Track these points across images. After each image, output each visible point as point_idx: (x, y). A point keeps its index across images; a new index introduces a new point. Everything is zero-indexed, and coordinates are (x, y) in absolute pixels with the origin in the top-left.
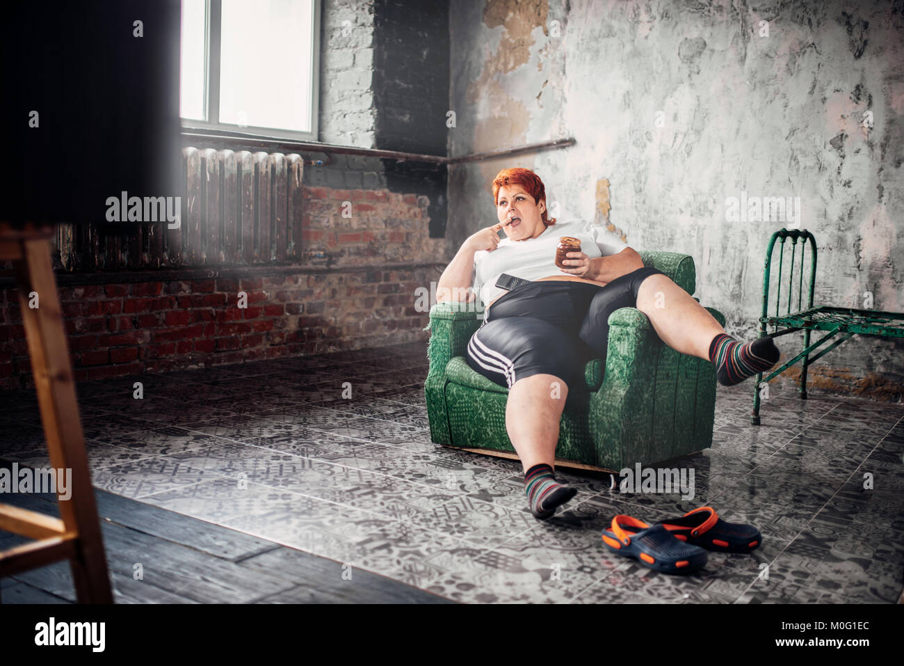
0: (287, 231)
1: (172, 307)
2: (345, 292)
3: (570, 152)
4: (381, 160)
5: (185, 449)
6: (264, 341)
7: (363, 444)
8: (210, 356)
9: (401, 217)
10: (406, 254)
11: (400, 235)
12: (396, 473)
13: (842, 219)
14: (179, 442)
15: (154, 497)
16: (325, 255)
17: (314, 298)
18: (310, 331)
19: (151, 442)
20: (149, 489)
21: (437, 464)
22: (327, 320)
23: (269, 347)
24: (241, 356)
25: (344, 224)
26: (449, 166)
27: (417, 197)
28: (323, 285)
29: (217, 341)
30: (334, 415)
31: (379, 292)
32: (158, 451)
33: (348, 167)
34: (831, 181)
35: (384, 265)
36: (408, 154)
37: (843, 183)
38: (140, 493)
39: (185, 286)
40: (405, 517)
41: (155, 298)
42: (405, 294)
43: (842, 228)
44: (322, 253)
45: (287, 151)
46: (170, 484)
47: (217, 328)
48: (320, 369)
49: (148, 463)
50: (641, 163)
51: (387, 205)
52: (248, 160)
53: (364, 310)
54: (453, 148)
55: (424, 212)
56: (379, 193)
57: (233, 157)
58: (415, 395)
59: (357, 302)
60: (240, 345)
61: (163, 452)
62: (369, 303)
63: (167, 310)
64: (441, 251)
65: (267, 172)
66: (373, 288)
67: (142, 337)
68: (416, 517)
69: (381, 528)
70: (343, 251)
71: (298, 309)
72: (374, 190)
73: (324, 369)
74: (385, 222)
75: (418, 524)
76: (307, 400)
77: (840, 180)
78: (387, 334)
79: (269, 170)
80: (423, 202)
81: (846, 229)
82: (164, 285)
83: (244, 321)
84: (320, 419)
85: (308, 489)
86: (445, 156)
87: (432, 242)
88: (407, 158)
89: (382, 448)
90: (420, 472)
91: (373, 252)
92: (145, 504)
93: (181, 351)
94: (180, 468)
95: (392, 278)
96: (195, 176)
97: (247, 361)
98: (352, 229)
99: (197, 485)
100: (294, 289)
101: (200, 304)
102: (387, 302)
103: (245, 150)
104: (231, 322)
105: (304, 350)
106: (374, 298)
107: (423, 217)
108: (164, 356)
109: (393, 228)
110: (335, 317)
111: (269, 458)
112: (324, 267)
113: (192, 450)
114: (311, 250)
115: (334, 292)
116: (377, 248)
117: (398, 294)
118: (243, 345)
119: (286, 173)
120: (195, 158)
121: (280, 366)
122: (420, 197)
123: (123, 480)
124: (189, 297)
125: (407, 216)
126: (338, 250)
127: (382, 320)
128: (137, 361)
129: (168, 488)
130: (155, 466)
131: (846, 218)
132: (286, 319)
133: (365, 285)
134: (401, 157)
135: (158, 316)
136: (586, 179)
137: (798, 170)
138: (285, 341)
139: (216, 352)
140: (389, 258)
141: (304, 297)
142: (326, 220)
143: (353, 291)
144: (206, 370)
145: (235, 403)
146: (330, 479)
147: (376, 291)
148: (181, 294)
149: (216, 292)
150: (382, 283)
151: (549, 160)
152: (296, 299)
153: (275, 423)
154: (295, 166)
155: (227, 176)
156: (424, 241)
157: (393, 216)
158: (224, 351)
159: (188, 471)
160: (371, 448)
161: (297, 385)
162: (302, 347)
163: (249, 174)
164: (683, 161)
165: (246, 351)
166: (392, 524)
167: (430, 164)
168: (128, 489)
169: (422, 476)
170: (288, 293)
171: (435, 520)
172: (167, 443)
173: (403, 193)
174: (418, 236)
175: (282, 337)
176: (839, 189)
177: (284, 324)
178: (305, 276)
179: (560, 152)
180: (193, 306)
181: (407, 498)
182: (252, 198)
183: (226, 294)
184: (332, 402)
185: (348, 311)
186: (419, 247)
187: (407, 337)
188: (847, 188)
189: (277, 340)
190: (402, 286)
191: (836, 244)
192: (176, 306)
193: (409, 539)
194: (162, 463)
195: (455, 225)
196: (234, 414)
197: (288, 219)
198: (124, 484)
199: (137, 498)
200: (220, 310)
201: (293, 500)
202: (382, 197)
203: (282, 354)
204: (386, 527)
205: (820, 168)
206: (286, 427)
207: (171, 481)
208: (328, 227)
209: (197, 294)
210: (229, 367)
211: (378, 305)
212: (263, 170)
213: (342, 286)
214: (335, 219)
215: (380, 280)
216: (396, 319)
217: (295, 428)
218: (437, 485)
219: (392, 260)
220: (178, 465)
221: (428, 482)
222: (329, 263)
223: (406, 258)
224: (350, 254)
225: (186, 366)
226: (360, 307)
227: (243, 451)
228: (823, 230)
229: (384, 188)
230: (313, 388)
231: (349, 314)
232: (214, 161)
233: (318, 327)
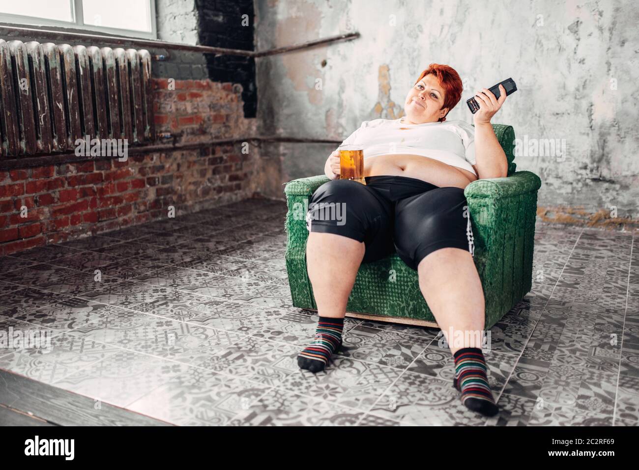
0: (143, 117)
1: (64, 187)
2: (186, 165)
3: (356, 44)
4: (205, 54)
5: (87, 321)
6: (133, 210)
7: (222, 303)
8: (95, 225)
9: (222, 102)
10: (226, 132)
11: (221, 117)
12: (255, 332)
13: (578, 90)
14: (81, 313)
15: (67, 381)
16: (171, 135)
17: (165, 171)
18: (165, 199)
19: (59, 316)
20: (62, 371)
21: (287, 318)
22: (176, 189)
23: (136, 214)
24: (117, 224)
25: (182, 109)
26: (256, 59)
27: (233, 85)
28: (171, 160)
29: (99, 212)
30: (194, 275)
31: (209, 164)
32: (66, 326)
33: (182, 61)
34: (568, 60)
35: (211, 142)
36: (224, 50)
37: (579, 61)
38: (55, 376)
39: (71, 168)
40: (276, 382)
41: (49, 180)
42: (228, 164)
43: (578, 97)
44: (169, 134)
45: (138, 47)
46: (79, 363)
47: (98, 202)
48: (175, 231)
49: (59, 340)
50: (414, 50)
51: (210, 92)
52: (110, 56)
53: (200, 179)
54: (259, 44)
55: (239, 97)
56: (204, 82)
57: (98, 53)
58: (251, 250)
59: (195, 173)
60: (117, 214)
61: (70, 326)
62: (203, 173)
63: (59, 189)
64: (254, 128)
65: (125, 66)
66: (205, 160)
67: (43, 213)
68: (287, 381)
69: (259, 398)
70: (182, 132)
71: (155, 182)
72: (200, 79)
73: (179, 230)
74: (210, 106)
75: (291, 389)
76: (172, 262)
77: (576, 58)
78: (216, 197)
79: (126, 64)
80: (238, 89)
81: (581, 98)
82: (56, 168)
83: (117, 194)
84: (185, 279)
85: (192, 358)
86: (253, 50)
87: (246, 121)
88: (223, 52)
89: (237, 306)
90: (277, 329)
91: (203, 132)
92: (59, 389)
93: (73, 223)
94: (85, 343)
95: (216, 152)
96: (71, 70)
97: (122, 227)
98: (187, 113)
99: (102, 362)
100: (151, 165)
101: (84, 182)
102: (215, 172)
103: (107, 46)
104: (108, 195)
105: (161, 215)
106: (206, 170)
107: (238, 101)
108: (61, 228)
109: (215, 111)
110: (181, 186)
111: (154, 325)
112: (171, 145)
113: (93, 321)
114: (161, 132)
115: (179, 165)
116: (206, 129)
117: (222, 165)
118: (119, 214)
119: (139, 66)
120: (70, 54)
121: (146, 230)
122: (235, 85)
123: (40, 362)
124: (75, 177)
125: (226, 101)
126: (179, 131)
127: (212, 187)
128: (41, 235)
129: (78, 368)
130: (65, 343)
131: (581, 89)
132: (148, 190)
133: (199, 158)
134: (219, 52)
135: (53, 195)
136: (370, 65)
137: (542, 51)
138: (148, 208)
139: (99, 222)
140: (214, 136)
141: (158, 171)
142: (169, 107)
143: (192, 164)
144: (93, 238)
145: (120, 269)
146: (206, 344)
147: (207, 163)
148: (69, 174)
149: (95, 171)
150: (211, 156)
151: (339, 51)
152: (153, 173)
153: (153, 287)
154: (144, 61)
155: (95, 70)
156: (240, 121)
157: (215, 102)
158: (105, 221)
159: (93, 347)
160: (229, 306)
161: (162, 247)
162: (160, 212)
163: (112, 68)
164: (449, 48)
165: (121, 219)
166: (267, 391)
167: (241, 58)
168: (45, 373)
169: (279, 333)
170: (147, 169)
171: (305, 384)
172: (72, 316)
173: (222, 82)
174: (236, 117)
175: (145, 205)
176: (575, 66)
177: (146, 195)
178: (158, 155)
179: (348, 44)
180: (79, 185)
181: (273, 360)
182: (116, 89)
183: (103, 172)
184: (191, 262)
185: (190, 180)
186: (237, 126)
187: (232, 199)
188: (581, 65)
189: (142, 208)
190: (225, 157)
191: (573, 110)
192: (66, 185)
193: (287, 409)
194: (70, 339)
195: (264, 107)
196: (120, 281)
197: (143, 107)
198: (40, 367)
199: (53, 383)
200: (99, 186)
201: (183, 371)
202: (206, 86)
203: (147, 219)
204: (263, 396)
205: (560, 49)
206: (162, 290)
207: (80, 359)
208: (170, 112)
209: (81, 173)
210: (109, 234)
211: (209, 175)
212: (122, 64)
213: (184, 160)
214: (176, 105)
215: (209, 155)
216: (222, 185)
217: (169, 290)
218: (295, 342)
219: (217, 137)
220: (83, 340)
221: (287, 339)
222: (175, 142)
223: (227, 135)
224: (187, 134)
225: (78, 235)
226: (197, 177)
227: (133, 319)
228: (562, 99)
229: (206, 78)
230: (173, 250)
231: (190, 183)
232: (85, 56)
233: (169, 196)
